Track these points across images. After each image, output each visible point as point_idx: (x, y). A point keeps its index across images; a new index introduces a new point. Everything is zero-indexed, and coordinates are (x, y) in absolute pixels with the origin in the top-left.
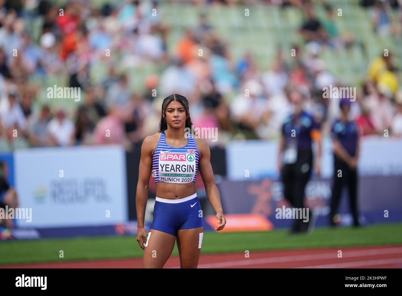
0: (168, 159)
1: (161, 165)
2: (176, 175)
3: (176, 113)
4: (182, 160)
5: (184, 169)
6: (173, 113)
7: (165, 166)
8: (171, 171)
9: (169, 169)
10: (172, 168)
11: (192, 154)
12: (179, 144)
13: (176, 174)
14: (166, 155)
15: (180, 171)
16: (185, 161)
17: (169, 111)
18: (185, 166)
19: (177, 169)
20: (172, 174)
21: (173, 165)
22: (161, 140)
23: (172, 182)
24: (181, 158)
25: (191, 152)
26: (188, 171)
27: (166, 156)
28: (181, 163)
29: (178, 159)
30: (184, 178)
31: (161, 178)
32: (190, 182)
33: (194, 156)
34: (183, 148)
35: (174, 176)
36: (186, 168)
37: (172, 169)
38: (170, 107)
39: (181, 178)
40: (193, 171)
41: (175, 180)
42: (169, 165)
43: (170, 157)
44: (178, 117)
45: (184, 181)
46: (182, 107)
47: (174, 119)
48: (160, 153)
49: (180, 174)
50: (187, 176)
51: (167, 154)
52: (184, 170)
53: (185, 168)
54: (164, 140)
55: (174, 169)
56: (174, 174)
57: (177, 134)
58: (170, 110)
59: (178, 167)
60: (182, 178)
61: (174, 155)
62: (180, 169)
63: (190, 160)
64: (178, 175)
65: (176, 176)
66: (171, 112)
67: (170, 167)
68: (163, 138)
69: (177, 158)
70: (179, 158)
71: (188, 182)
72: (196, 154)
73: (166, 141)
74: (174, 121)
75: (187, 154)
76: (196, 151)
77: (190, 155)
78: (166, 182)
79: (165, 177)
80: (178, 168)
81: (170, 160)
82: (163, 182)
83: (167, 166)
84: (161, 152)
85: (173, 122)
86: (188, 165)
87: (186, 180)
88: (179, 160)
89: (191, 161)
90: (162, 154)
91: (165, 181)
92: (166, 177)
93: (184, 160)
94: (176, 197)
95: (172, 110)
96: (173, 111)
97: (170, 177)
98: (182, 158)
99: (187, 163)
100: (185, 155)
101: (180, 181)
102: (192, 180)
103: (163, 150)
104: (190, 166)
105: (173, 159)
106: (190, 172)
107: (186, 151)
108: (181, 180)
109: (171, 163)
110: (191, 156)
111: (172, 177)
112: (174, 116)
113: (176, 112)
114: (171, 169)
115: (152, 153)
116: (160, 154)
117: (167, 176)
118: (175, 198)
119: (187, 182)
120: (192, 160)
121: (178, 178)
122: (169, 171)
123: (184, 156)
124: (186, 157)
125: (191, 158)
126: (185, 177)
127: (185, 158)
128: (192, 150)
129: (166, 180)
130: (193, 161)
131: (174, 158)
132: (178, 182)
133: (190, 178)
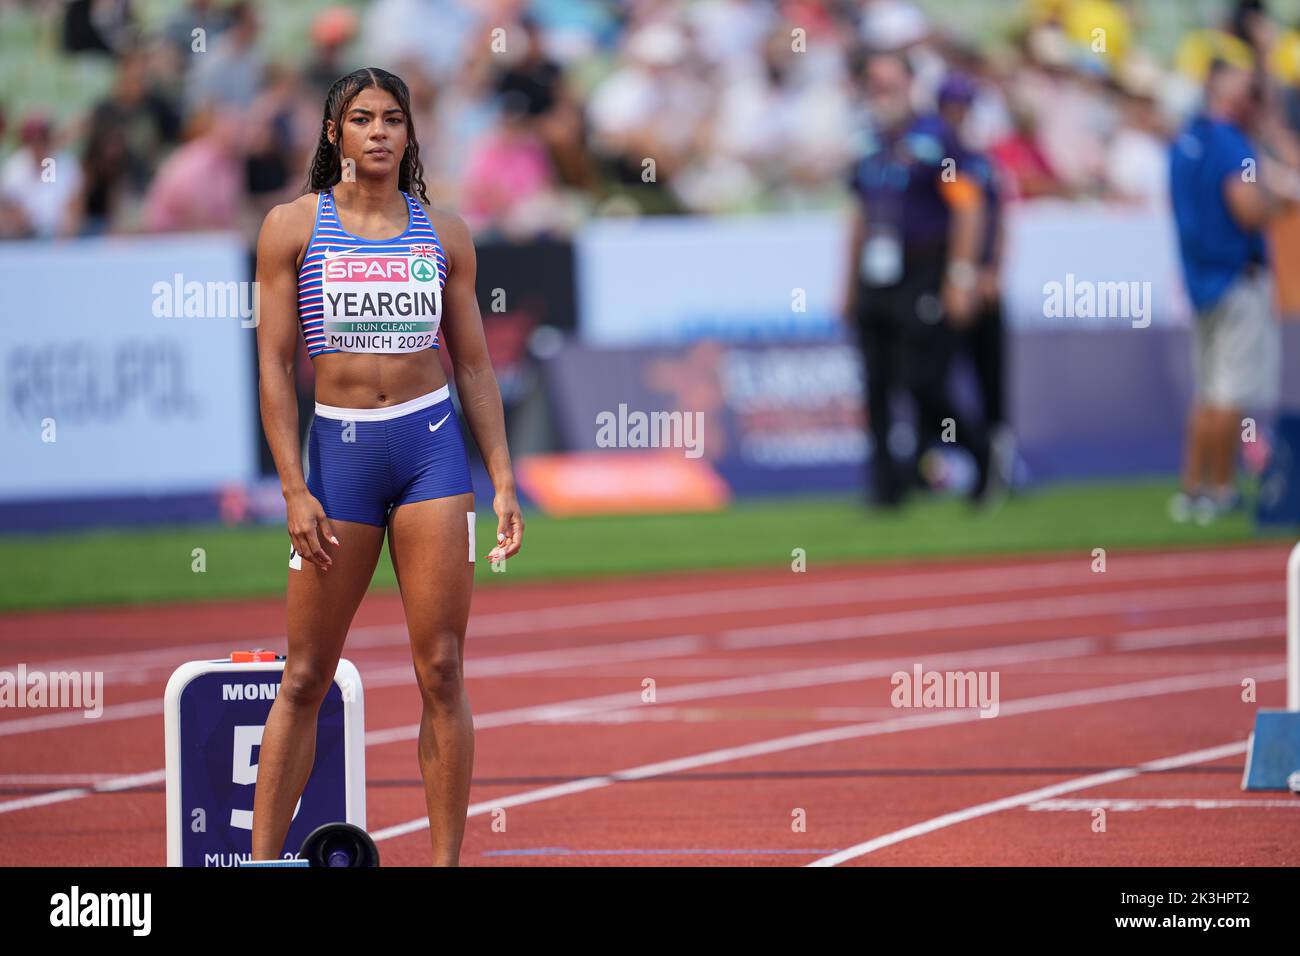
0: (350, 276)
1: (329, 295)
2: (381, 327)
3: (377, 126)
4: (396, 277)
5: (406, 305)
6: (370, 125)
7: (342, 297)
8: (362, 314)
9: (357, 309)
10: (368, 305)
11: (426, 258)
12: (383, 228)
13: (380, 324)
14: (343, 264)
15: (391, 313)
16: (407, 279)
17: (353, 120)
18: (408, 297)
19: (384, 308)
20: (367, 323)
21: (367, 296)
22: (323, 218)
23: (366, 350)
24: (393, 273)
25: (424, 251)
26: (417, 314)
27: (346, 267)
28: (394, 289)
29: (384, 276)
30: (407, 335)
31: (333, 337)
32: (423, 348)
33: (432, 264)
34: (395, 241)
35: (374, 330)
36: (412, 301)
37: (368, 309)
38: (357, 105)
39: (395, 336)
40: (433, 312)
41: (378, 342)
42: (355, 295)
43: (356, 270)
44: (385, 138)
45: (405, 344)
46: (396, 107)
47: (371, 145)
48: (323, 257)
49: (391, 324)
50: (415, 329)
51: (347, 261)
52: (406, 309)
53: (408, 302)
54: (332, 218)
55: (372, 308)
56: (374, 323)
57: (378, 195)
58: (358, 115)
59: (385, 299)
60: (401, 334)
61: (369, 262)
62: (393, 306)
63: (421, 276)
64: (385, 327)
65: (380, 330)
66: (359, 121)
67: (359, 300)
68: (329, 211)
69: (380, 272)
70: (386, 273)
71: (420, 349)
72: (439, 259)
73: (339, 221)
74: (370, 152)
75: (411, 260)
76: (438, 251)
77: (420, 263)
78: (349, 350)
79: (343, 335)
80: (387, 305)
81: (358, 278)
82: (338, 351)
83: (350, 299)
84: (327, 253)
85: (367, 156)
86: (416, 294)
87: (412, 340)
88: (387, 279)
89: (424, 280)
90: (331, 262)
91: (344, 348)
92: (349, 335)
93: (404, 276)
94: (383, 398)
95: (365, 118)
96: (368, 121)
97: (361, 335)
98: (395, 270)
99: (413, 287)
100: (405, 261)
101: (393, 344)
102: (431, 343)
103: (332, 249)
104: (423, 295)
105: (367, 276)
106: (424, 314)
107: (408, 249)
108: (396, 342)
109: (360, 289)
110: (425, 264)
111: (367, 335)
112: (372, 134)
113: (378, 121)
114: (364, 308)
115: (299, 259)
116: (323, 262)
117: (350, 331)
118: (380, 403)
119: (415, 349)
120: (428, 276)
121: (387, 336)
122: (356, 314)
123: (403, 265)
124: (407, 266)
125: (423, 271)
126: (408, 331)
127: (406, 272)
128: (425, 245)
129: (349, 343)
130: (431, 279)
131: (370, 272)
132: (386, 350)
133: (424, 334)
